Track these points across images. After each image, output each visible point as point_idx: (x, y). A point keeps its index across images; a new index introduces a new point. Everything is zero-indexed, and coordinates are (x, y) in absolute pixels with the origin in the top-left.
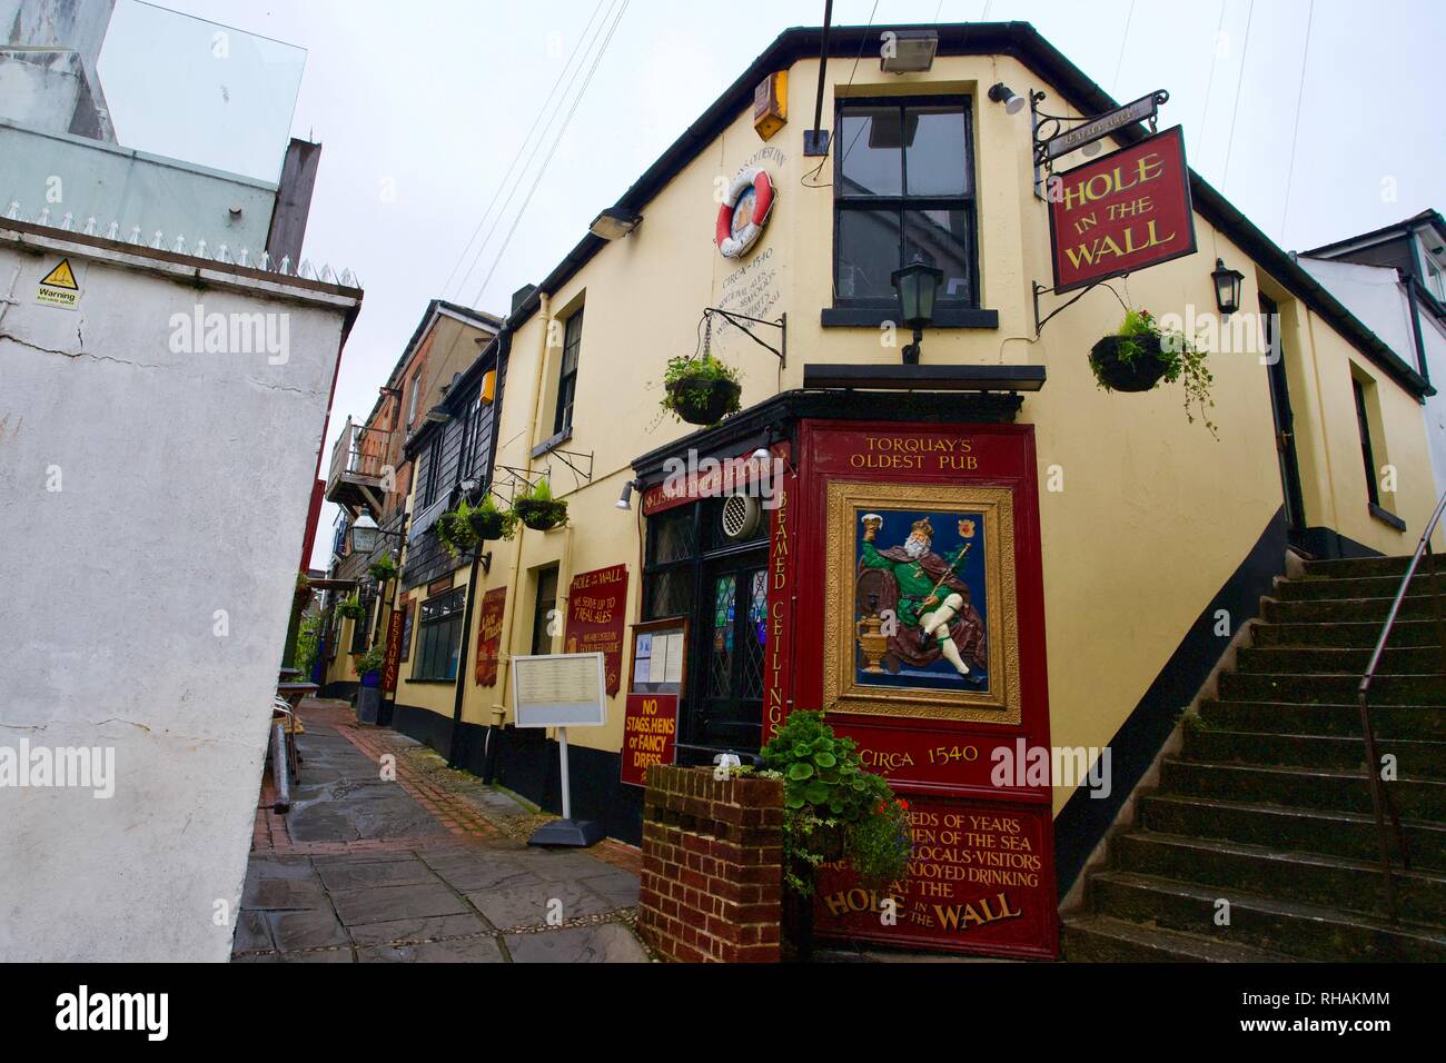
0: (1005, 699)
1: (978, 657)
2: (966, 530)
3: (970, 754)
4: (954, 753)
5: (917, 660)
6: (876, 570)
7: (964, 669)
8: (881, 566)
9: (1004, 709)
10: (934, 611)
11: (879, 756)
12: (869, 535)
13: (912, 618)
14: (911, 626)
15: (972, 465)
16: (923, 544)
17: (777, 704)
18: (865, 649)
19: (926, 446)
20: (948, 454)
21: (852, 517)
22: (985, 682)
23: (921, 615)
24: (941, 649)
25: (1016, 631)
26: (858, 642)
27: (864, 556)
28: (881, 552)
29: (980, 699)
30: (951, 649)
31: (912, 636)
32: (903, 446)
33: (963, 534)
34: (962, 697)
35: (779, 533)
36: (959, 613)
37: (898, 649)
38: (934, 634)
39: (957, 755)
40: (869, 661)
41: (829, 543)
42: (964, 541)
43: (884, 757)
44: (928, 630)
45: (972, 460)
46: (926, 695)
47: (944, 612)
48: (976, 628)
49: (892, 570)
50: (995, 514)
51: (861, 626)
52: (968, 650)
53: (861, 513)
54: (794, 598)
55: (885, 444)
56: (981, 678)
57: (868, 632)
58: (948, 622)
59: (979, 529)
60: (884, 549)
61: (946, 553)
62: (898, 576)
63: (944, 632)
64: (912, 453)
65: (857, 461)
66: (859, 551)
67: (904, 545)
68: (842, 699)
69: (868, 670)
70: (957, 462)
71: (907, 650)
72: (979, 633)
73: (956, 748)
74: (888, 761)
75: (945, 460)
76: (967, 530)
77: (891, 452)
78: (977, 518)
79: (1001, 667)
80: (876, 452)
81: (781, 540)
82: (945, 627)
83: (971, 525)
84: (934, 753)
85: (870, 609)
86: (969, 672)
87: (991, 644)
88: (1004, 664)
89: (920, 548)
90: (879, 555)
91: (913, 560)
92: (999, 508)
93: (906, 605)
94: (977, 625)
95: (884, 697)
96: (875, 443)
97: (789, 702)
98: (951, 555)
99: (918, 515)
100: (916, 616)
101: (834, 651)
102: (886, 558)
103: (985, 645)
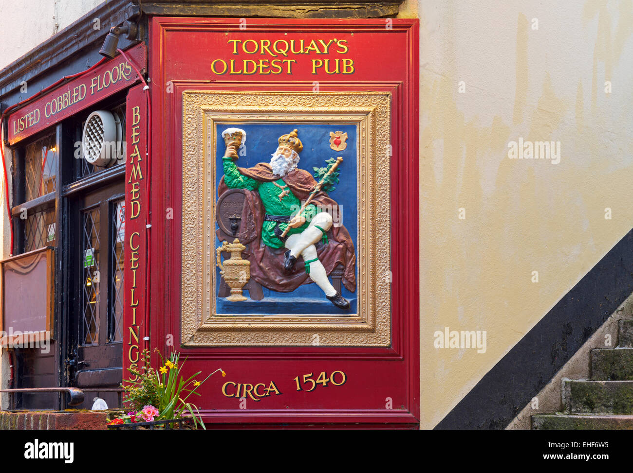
0: (374, 321)
1: (347, 279)
2: (337, 143)
3: (338, 378)
4: (321, 379)
5: (282, 285)
6: (237, 191)
7: (331, 291)
8: (244, 186)
9: (372, 331)
10: (300, 232)
11: (242, 387)
12: (229, 152)
13: (277, 240)
14: (276, 249)
15: (348, 69)
16: (289, 159)
17: (136, 343)
18: (226, 277)
19: (297, 48)
20: (322, 56)
21: (211, 133)
22: (354, 303)
23: (286, 237)
24: (308, 272)
25: (388, 250)
26: (218, 269)
27: (225, 176)
28: (243, 169)
29: (347, 322)
30: (318, 272)
31: (277, 260)
32: (271, 48)
33: (335, 148)
34: (329, 321)
35: (134, 155)
36: (329, 233)
37: (262, 275)
38: (301, 257)
39: (324, 381)
40: (230, 289)
41: (185, 162)
42: (335, 154)
43: (248, 388)
44: (294, 253)
45: (348, 63)
46: (291, 321)
47: (312, 233)
48: (346, 248)
49: (256, 189)
50: (370, 124)
51: (222, 252)
52: (336, 272)
53: (221, 127)
54: (148, 226)
55: (250, 46)
56: (349, 301)
57: (229, 257)
58: (317, 244)
59: (351, 141)
60: (247, 167)
61: (316, 169)
62: (262, 196)
63: (311, 254)
64: (281, 56)
65: (219, 67)
66: (220, 168)
67: (269, 161)
68: (200, 330)
69: (229, 299)
70: (332, 66)
71: (272, 275)
72: (349, 254)
73: (323, 373)
74: (252, 392)
75: (317, 63)
76: (338, 141)
77: (257, 56)
78: (350, 128)
79: (370, 288)
80: (240, 56)
81: (135, 164)
82: (313, 248)
83: (344, 136)
84: (301, 380)
85: (230, 232)
86: (337, 295)
87: (360, 265)
88: (374, 285)
89: (285, 164)
90: (241, 173)
91: (278, 178)
92: (374, 115)
93: (270, 228)
94: (346, 245)
95: (246, 326)
96: (239, 45)
97: (146, 338)
98: (321, 171)
99: (286, 127)
100: (281, 239)
101: (193, 281)
102: (249, 177)
103: (355, 266)
